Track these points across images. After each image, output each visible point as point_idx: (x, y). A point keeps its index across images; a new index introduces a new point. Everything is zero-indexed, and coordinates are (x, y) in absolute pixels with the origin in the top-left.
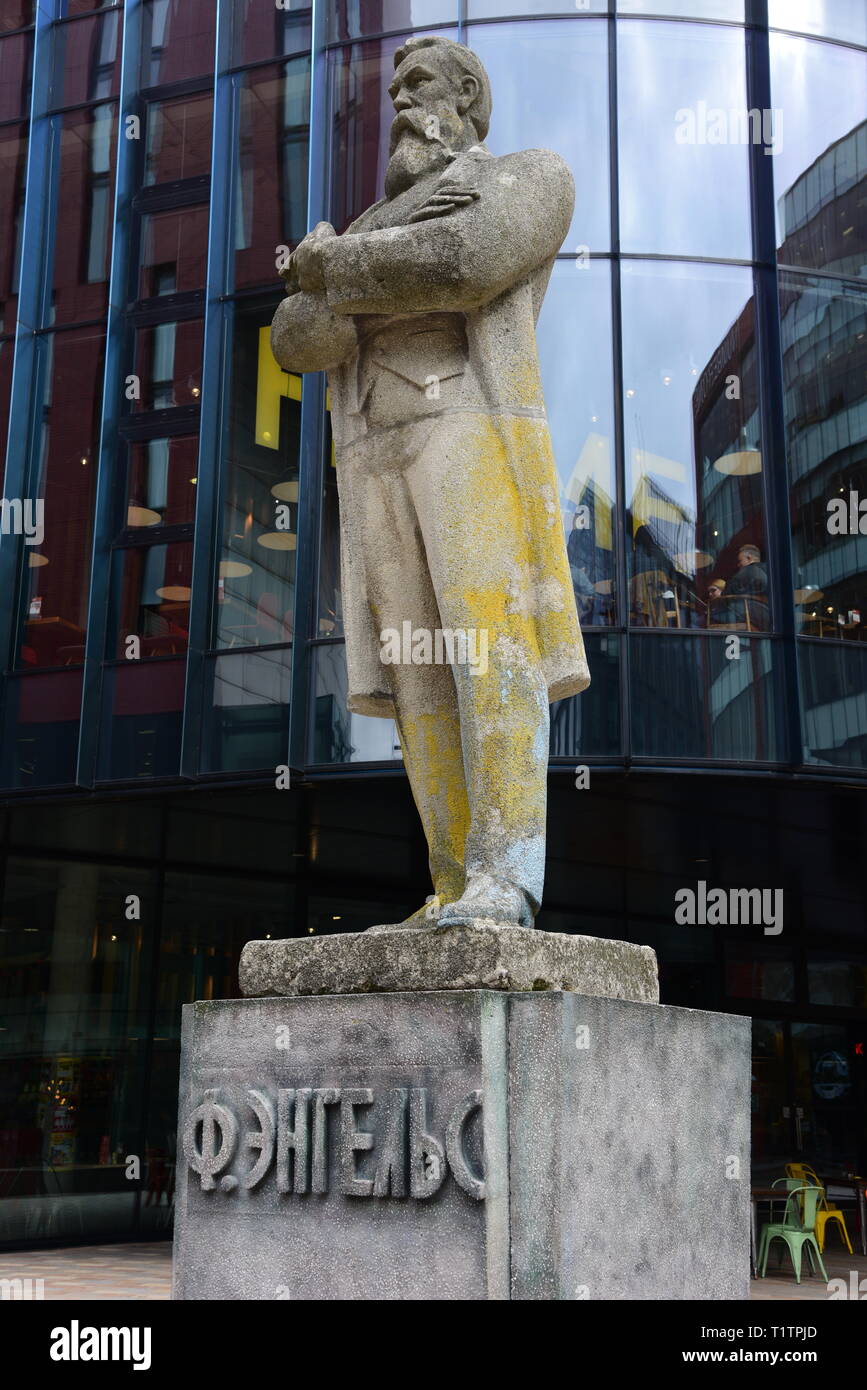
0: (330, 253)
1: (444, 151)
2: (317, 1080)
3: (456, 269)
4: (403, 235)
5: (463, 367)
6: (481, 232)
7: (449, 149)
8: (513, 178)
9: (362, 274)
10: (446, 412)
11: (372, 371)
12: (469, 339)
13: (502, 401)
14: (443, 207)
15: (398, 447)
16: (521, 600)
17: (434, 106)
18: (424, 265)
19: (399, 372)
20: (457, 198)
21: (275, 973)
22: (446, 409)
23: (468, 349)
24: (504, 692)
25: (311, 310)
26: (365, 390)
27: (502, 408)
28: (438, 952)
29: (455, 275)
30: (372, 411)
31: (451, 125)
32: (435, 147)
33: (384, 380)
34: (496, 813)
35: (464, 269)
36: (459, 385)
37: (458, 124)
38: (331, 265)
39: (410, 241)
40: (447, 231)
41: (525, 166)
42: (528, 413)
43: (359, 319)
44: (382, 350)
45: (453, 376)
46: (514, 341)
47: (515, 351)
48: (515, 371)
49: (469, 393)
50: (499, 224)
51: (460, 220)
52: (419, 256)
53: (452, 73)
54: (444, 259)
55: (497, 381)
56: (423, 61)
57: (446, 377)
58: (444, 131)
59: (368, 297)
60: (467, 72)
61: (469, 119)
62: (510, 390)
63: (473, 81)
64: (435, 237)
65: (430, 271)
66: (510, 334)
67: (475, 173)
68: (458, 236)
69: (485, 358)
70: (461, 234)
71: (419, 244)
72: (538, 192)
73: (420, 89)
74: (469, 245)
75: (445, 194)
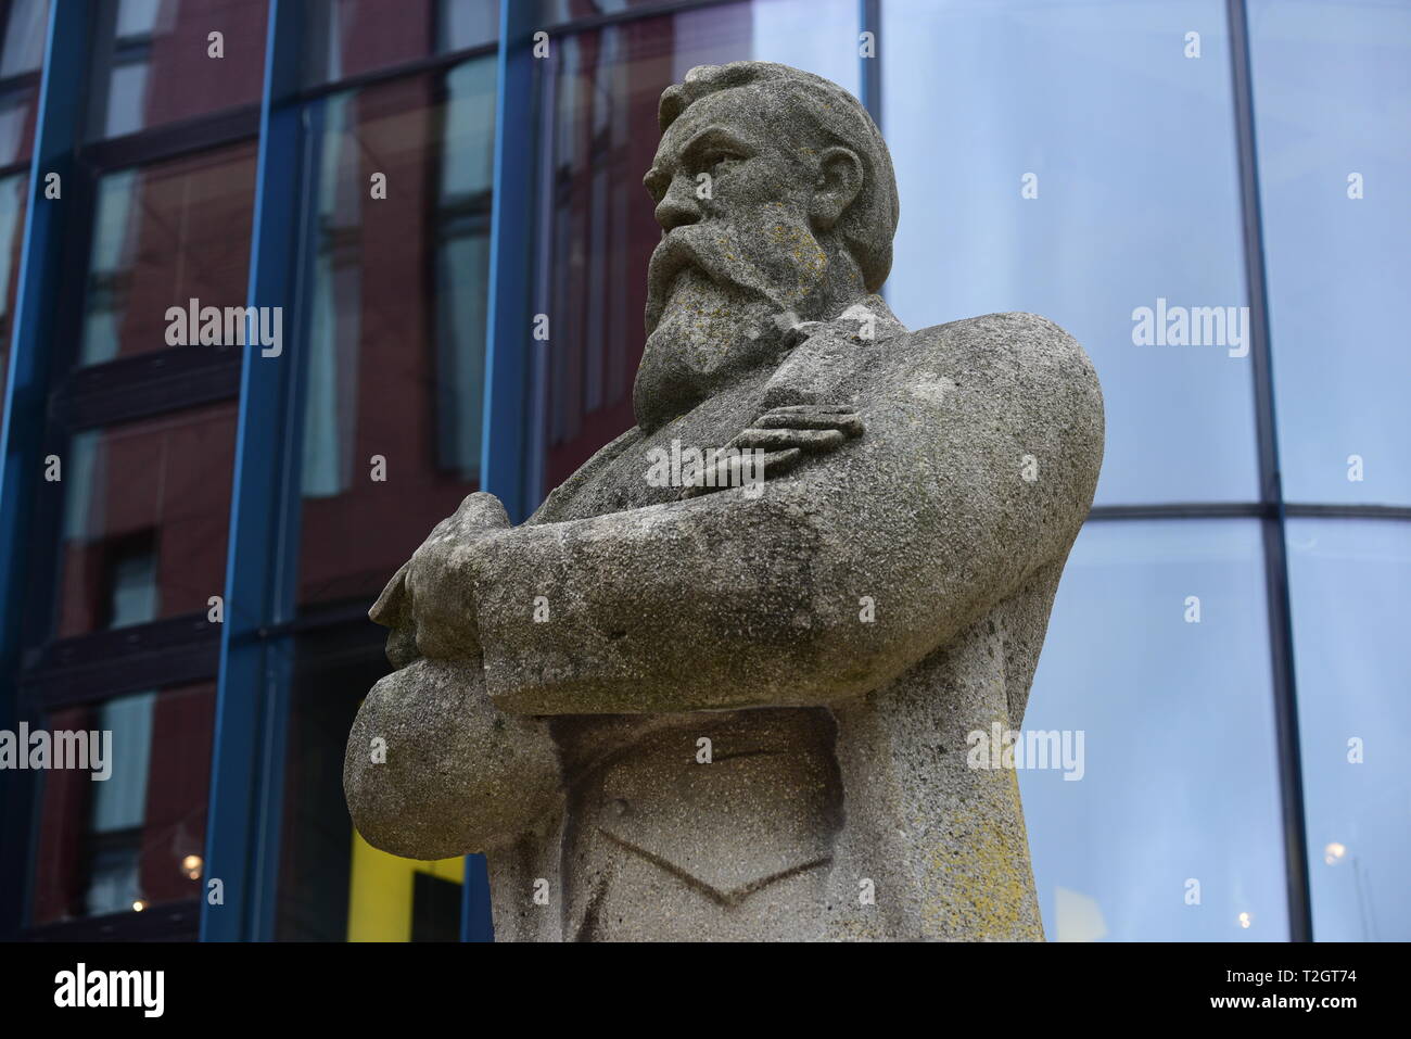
0: (491, 570)
1: (778, 319)
3: (805, 606)
4: (671, 526)
5: (828, 841)
6: (865, 515)
7: (792, 315)
8: (945, 384)
9: (572, 619)
11: (598, 856)
12: (844, 770)
14: (770, 458)
17: (754, 216)
18: (723, 598)
19: (666, 856)
20: (806, 434)
23: (841, 797)
25: (446, 705)
26: (585, 898)
29: (803, 621)
31: (795, 257)
32: (755, 310)
33: (629, 876)
35: (824, 605)
36: (820, 885)
37: (814, 257)
38: (495, 598)
39: (688, 539)
40: (781, 516)
41: (975, 355)
43: (565, 729)
44: (623, 802)
45: (804, 868)
46: (959, 776)
47: (963, 801)
48: (963, 852)
49: (845, 909)
50: (911, 496)
51: (813, 486)
52: (710, 576)
53: (796, 143)
54: (775, 581)
55: (917, 877)
56: (727, 117)
57: (785, 869)
58: (779, 272)
59: (585, 674)
60: (834, 139)
61: (841, 244)
62: (950, 900)
63: (849, 160)
64: (751, 530)
65: (739, 611)
66: (948, 760)
67: (852, 372)
68: (808, 527)
69: (884, 822)
70: (816, 521)
71: (711, 546)
72: (1009, 415)
73: (721, 180)
74: (837, 548)
75: (775, 427)
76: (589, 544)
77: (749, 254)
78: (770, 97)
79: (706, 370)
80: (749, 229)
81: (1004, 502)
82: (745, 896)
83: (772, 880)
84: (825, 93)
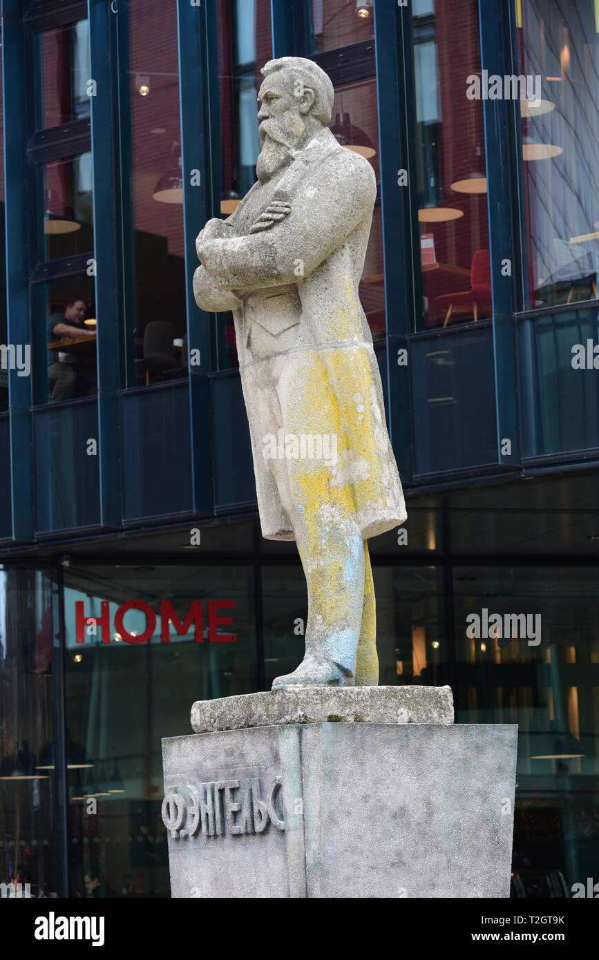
0: (207, 254)
1: (289, 152)
2: (216, 778)
5: (299, 319)
6: (288, 241)
7: (293, 150)
8: (316, 190)
10: (290, 351)
11: (249, 321)
12: (301, 298)
13: (323, 340)
14: (267, 224)
15: (268, 372)
16: (338, 477)
17: (283, 116)
18: (256, 267)
19: (261, 324)
20: (275, 216)
21: (207, 719)
22: (290, 349)
23: (301, 306)
24: (324, 541)
26: (247, 333)
27: (323, 345)
28: (273, 704)
29: (275, 272)
30: (252, 348)
31: (293, 130)
32: (283, 149)
33: (255, 328)
34: (319, 617)
35: (280, 268)
36: (297, 331)
37: (301, 126)
38: (209, 262)
40: (267, 245)
42: (342, 345)
44: (252, 308)
45: (293, 326)
46: (332, 295)
47: (332, 302)
48: (333, 317)
49: (304, 336)
50: (302, 232)
51: (274, 235)
52: (252, 262)
54: (267, 263)
55: (319, 327)
56: (273, 86)
57: (288, 327)
58: (289, 135)
59: (231, 284)
61: (310, 117)
62: (329, 331)
63: (309, 92)
64: (260, 249)
65: (260, 270)
66: (328, 291)
68: (273, 247)
69: (310, 313)
70: (275, 245)
71: (251, 254)
72: (334, 195)
73: (273, 105)
74: (281, 252)
75: (269, 212)
76: (226, 250)
77: (282, 130)
78: (285, 75)
79: (270, 171)
80: (281, 121)
81: (333, 223)
82: (279, 335)
83: (285, 330)
84: (301, 71)
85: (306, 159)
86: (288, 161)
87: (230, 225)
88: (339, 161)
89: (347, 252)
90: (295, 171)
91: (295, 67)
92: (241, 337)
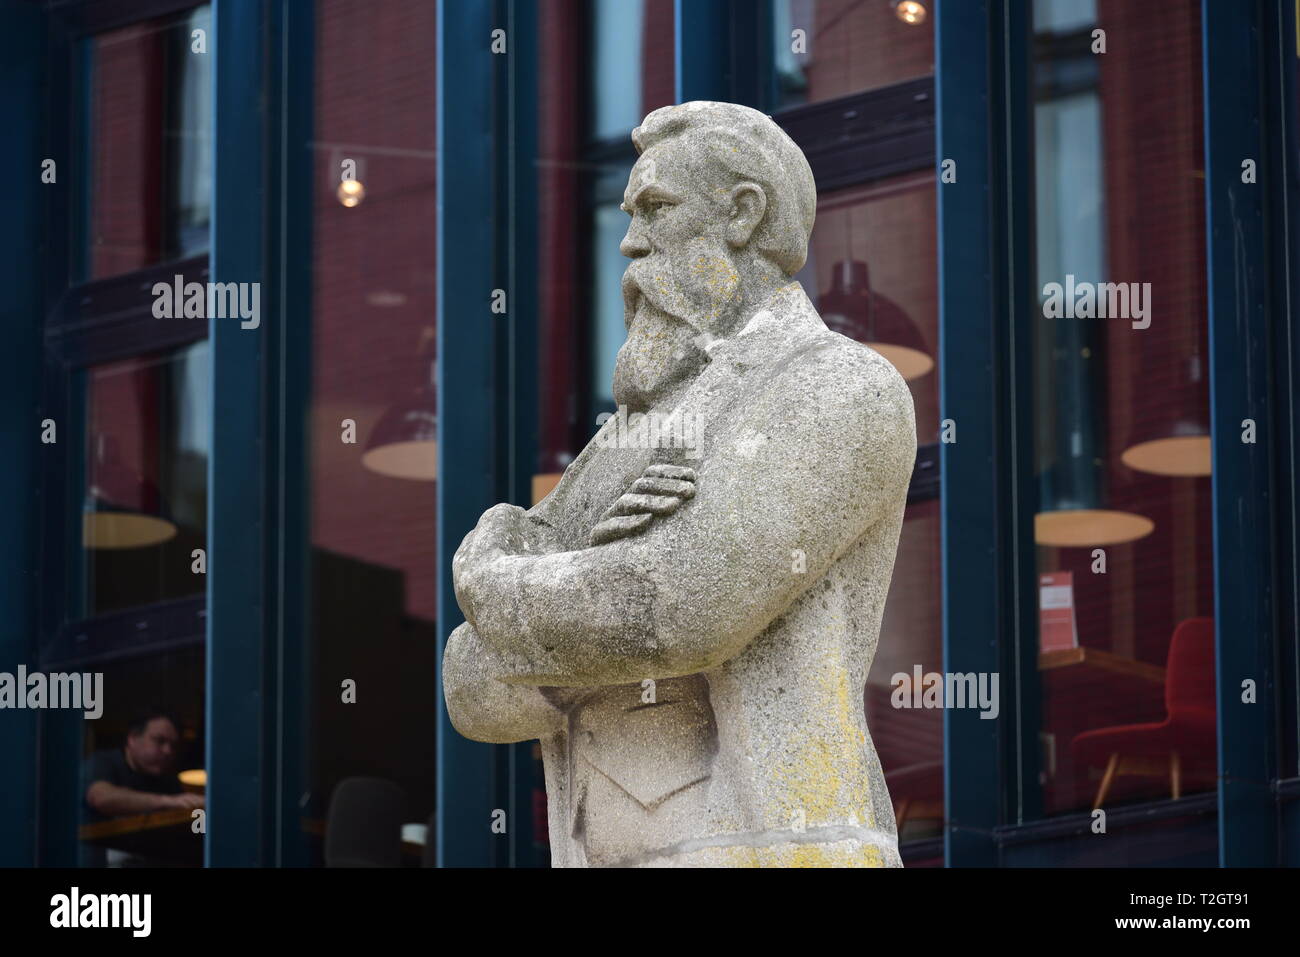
1: (697, 341)
3: (651, 634)
4: (571, 580)
8: (761, 438)
9: (523, 637)
10: (684, 848)
11: (580, 768)
13: (770, 822)
14: (634, 521)
17: (684, 251)
18: (603, 631)
19: (613, 776)
20: (657, 501)
22: (682, 843)
26: (577, 798)
27: (769, 835)
29: (651, 644)
30: (588, 837)
31: (709, 285)
32: (683, 333)
33: (597, 787)
35: (663, 633)
36: (703, 795)
37: (726, 281)
39: (580, 591)
40: (632, 574)
41: (786, 408)
44: (590, 734)
45: (693, 783)
46: (794, 708)
47: (796, 725)
48: (795, 763)
49: (720, 811)
50: (722, 544)
51: (653, 549)
52: (594, 617)
53: (711, 186)
54: (631, 619)
56: (660, 173)
57: (681, 786)
58: (699, 299)
59: (538, 672)
60: (741, 178)
61: (754, 254)
62: (785, 799)
63: (752, 192)
64: (615, 584)
65: (614, 638)
66: (785, 697)
67: (717, 414)
68: (649, 581)
69: (738, 751)
70: (654, 576)
72: (806, 453)
73: (660, 223)
74: (668, 594)
75: (642, 491)
76: (528, 586)
77: (682, 286)
78: (694, 148)
79: (647, 389)
80: (680, 263)
81: (802, 523)
82: (657, 806)
83: (673, 794)
84: (734, 138)
85: (738, 359)
86: (693, 365)
87: (542, 523)
88: (823, 366)
89: (837, 599)
90: (712, 390)
91: (719, 128)
92: (561, 810)
